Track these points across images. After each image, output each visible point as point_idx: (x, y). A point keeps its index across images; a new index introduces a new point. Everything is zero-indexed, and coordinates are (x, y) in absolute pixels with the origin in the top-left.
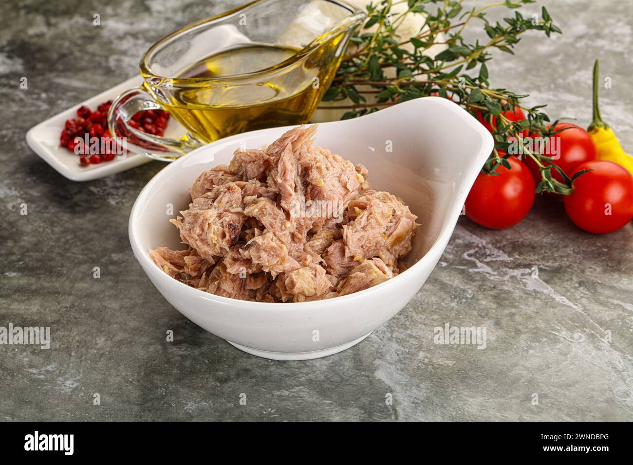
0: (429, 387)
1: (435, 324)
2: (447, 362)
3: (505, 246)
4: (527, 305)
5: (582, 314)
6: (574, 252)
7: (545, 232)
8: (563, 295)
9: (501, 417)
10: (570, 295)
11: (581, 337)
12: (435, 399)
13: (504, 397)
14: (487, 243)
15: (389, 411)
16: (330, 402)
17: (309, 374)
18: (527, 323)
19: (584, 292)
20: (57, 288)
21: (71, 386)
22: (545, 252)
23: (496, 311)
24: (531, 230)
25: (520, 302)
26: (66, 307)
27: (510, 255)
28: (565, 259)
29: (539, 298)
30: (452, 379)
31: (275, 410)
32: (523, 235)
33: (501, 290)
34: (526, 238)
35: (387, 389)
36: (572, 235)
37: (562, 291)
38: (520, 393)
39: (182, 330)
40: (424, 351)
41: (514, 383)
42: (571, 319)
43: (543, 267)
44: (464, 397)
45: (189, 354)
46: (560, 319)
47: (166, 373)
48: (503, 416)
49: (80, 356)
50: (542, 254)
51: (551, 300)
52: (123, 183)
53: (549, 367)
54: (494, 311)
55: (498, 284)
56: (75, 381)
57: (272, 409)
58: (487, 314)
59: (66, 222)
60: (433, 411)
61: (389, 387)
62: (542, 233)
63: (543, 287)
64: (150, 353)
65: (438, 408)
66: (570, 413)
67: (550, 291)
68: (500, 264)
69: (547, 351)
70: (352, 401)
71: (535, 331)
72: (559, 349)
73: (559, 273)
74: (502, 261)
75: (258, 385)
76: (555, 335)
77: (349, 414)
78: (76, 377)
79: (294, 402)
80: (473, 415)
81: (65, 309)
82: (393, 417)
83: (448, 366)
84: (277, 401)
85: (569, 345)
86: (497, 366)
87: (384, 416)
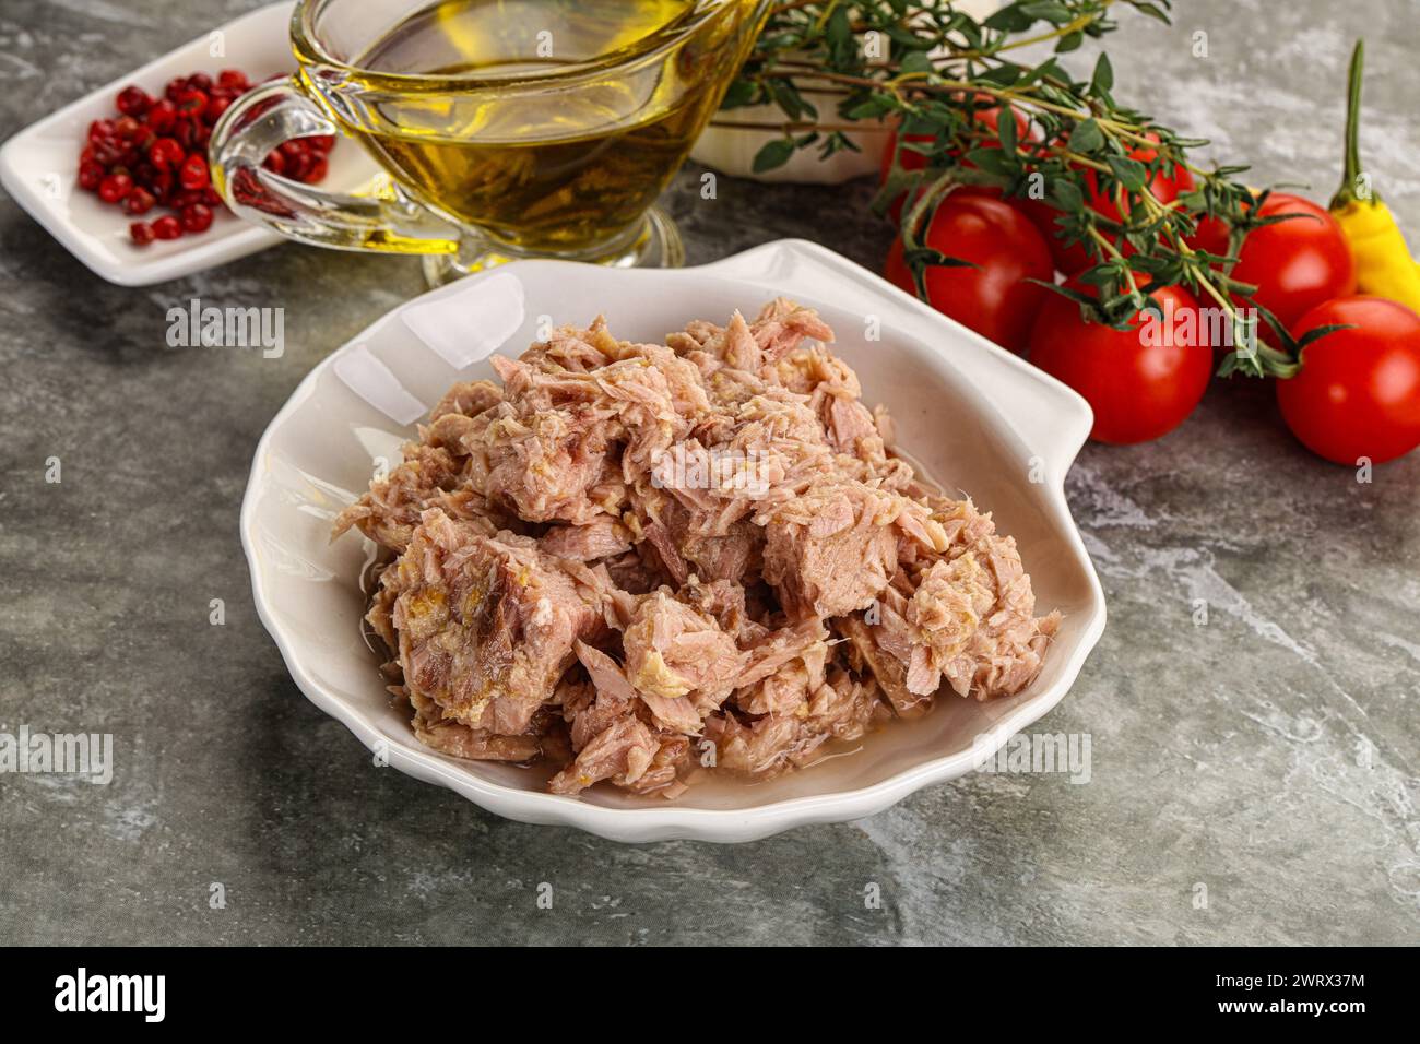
0: (972, 853)
2: (1012, 788)
3: (1136, 486)
4: (1190, 643)
5: (1316, 668)
6: (1296, 509)
7: (1229, 453)
8: (1273, 619)
9: (1136, 932)
10: (1289, 619)
11: (1313, 729)
12: (986, 883)
13: (1141, 881)
14: (1097, 478)
16: (746, 884)
18: (1190, 690)
19: (1320, 611)
20: (91, 568)
21: (138, 823)
22: (1230, 508)
23: (1121, 658)
24: (1196, 448)
25: (1174, 636)
26: (115, 618)
27: (1150, 511)
28: (1277, 527)
29: (1219, 626)
30: (1024, 833)
31: (618, 901)
32: (1179, 458)
33: (1131, 603)
34: (1186, 467)
35: (875, 855)
36: (1291, 465)
37: (1270, 607)
38: (1175, 872)
41: (1163, 845)
42: (1291, 683)
43: (1227, 547)
44: (1052, 879)
46: (1266, 680)
47: (360, 796)
48: (1141, 930)
49: (155, 744)
50: (1222, 511)
51: (1245, 631)
52: (231, 288)
53: (1243, 809)
54: (1115, 658)
55: (1123, 588)
56: (146, 810)
57: (612, 899)
58: (1099, 665)
59: (102, 387)
60: (982, 913)
61: (880, 850)
62: (1222, 456)
63: (1226, 596)
64: (321, 743)
65: (992, 907)
66: (1291, 926)
67: (1244, 607)
68: (1127, 536)
69: (1238, 764)
70: (796, 882)
71: (1210, 712)
72: (1265, 760)
73: (1263, 563)
74: (1132, 528)
76: (1255, 722)
77: (790, 918)
78: (148, 801)
79: (662, 881)
80: (1072, 927)
81: (112, 624)
82: (891, 928)
83: (1013, 799)
84: (623, 878)
85: (1288, 750)
86: (1124, 802)
87: (871, 925)
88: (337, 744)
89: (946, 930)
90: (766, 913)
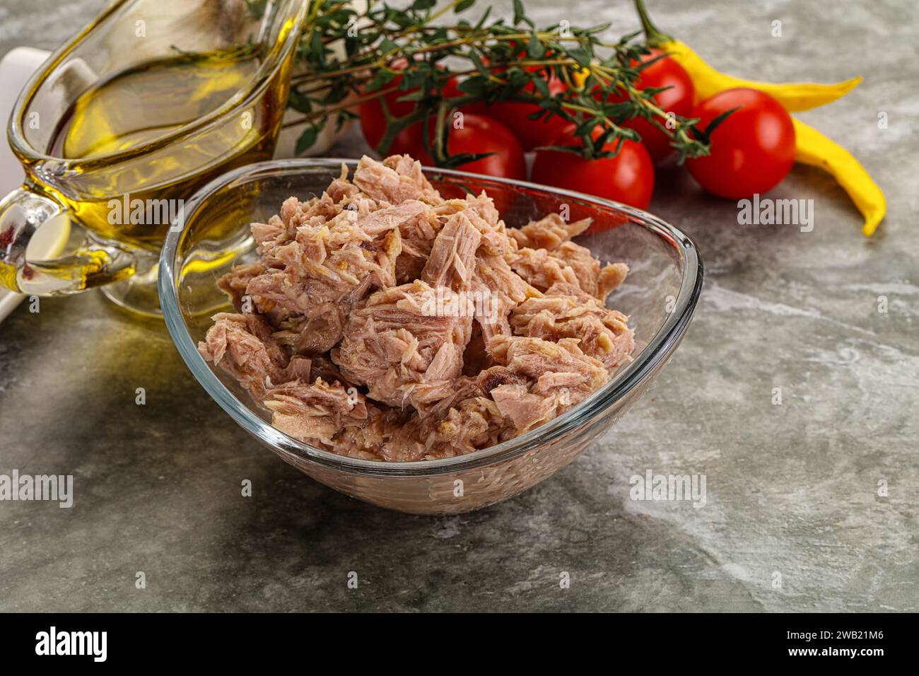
0: (718, 500)
1: (643, 405)
2: (709, 454)
4: (740, 333)
5: (824, 321)
6: (737, 235)
8: (778, 302)
9: (851, 506)
10: (786, 299)
11: (852, 353)
12: (741, 514)
13: (828, 476)
15: (696, 556)
16: (601, 574)
17: (533, 543)
18: (764, 359)
19: (800, 287)
20: (42, 555)
23: (709, 356)
25: (729, 333)
26: (82, 579)
28: (734, 249)
29: (749, 318)
30: (738, 477)
35: (663, 525)
37: (770, 296)
38: (844, 462)
39: (287, 548)
40: (662, 450)
41: (823, 450)
42: (818, 332)
43: (716, 272)
44: (777, 496)
45: (331, 581)
46: (801, 337)
48: (853, 504)
51: (767, 315)
53: (851, 412)
54: (706, 358)
58: (700, 365)
60: (754, 532)
61: (662, 520)
63: (738, 299)
65: (757, 526)
67: (755, 302)
69: (827, 389)
70: (630, 560)
71: (785, 366)
72: (839, 380)
73: (744, 272)
75: (474, 588)
76: (815, 362)
77: (646, 581)
79: (550, 594)
80: (812, 518)
81: (84, 583)
82: (710, 562)
83: (715, 460)
84: (524, 602)
85: (848, 371)
86: (781, 436)
87: (696, 565)
88: (283, 598)
89: (743, 550)
90: (629, 585)
